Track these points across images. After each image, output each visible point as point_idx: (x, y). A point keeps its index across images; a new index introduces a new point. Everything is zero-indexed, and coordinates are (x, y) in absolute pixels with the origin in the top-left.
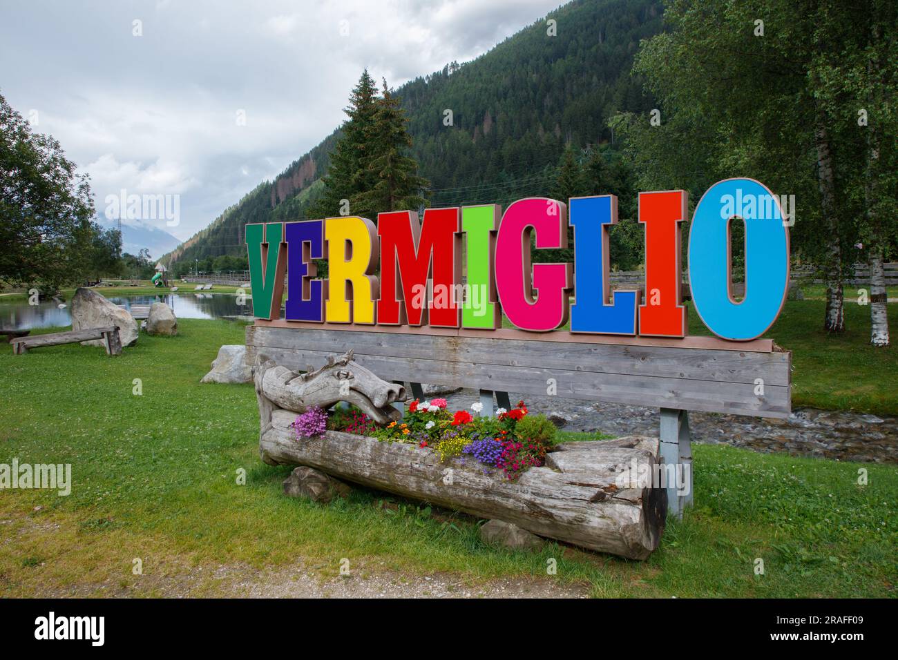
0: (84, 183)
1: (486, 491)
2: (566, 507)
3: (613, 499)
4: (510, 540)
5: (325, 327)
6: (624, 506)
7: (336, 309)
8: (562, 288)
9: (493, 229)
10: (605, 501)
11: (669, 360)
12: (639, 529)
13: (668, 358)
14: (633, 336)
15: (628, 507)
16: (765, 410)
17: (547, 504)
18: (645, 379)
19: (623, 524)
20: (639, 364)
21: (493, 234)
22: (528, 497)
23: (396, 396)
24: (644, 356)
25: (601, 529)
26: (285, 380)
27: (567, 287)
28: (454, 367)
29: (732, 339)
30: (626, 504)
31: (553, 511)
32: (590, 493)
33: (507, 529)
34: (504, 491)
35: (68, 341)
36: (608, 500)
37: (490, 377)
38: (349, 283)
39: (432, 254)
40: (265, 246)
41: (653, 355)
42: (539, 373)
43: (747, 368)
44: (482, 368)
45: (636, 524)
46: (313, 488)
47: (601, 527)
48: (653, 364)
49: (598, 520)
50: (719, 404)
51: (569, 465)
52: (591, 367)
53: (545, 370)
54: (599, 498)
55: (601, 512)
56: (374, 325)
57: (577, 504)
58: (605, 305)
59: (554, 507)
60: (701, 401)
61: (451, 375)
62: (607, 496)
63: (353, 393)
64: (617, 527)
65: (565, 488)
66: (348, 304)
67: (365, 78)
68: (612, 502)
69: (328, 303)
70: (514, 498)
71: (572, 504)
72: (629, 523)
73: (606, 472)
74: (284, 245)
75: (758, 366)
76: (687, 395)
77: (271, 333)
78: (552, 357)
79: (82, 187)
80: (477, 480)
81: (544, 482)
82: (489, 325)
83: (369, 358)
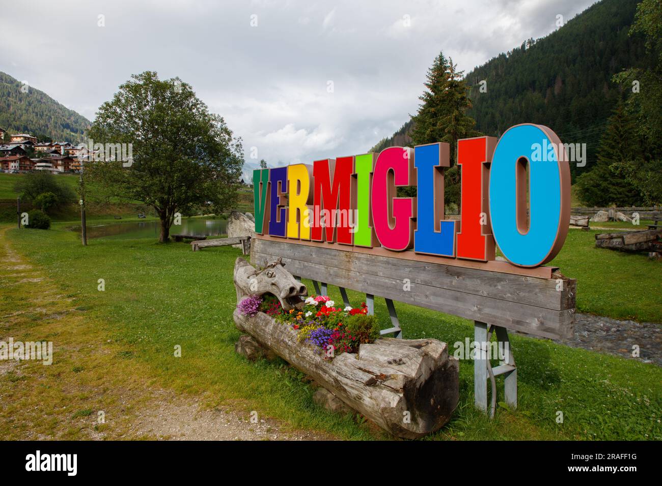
0: (238, 143)
1: (317, 366)
2: (353, 386)
3: (382, 385)
4: (327, 405)
5: (288, 241)
6: (389, 392)
7: (292, 230)
8: (410, 217)
9: (371, 171)
10: (377, 386)
11: (475, 280)
12: (395, 412)
13: (474, 278)
14: (454, 258)
15: (392, 393)
16: (542, 330)
17: (343, 382)
18: (459, 294)
19: (382, 406)
20: (455, 281)
21: (372, 174)
22: (334, 374)
23: (297, 292)
24: (458, 274)
25: (370, 407)
26: (248, 275)
27: (412, 217)
28: (348, 275)
29: (519, 265)
30: (391, 391)
31: (346, 388)
32: (366, 377)
33: (326, 396)
34: (324, 367)
35: (221, 245)
36: (378, 386)
37: (367, 283)
38: (298, 209)
39: (339, 190)
40: (261, 183)
41: (464, 274)
42: (394, 283)
43: (530, 292)
44: (363, 276)
45: (392, 408)
46: (247, 350)
47: (370, 405)
48: (464, 282)
49: (369, 399)
50: (508, 320)
51: (366, 355)
52: (425, 282)
53: (398, 281)
54: (372, 383)
55: (370, 394)
56: (310, 241)
57: (358, 385)
58: (435, 231)
59: (347, 385)
60: (495, 317)
61: (346, 280)
62: (378, 382)
63: (274, 287)
64: (378, 407)
65: (355, 371)
66: (297, 225)
67: (441, 59)
68: (381, 388)
69: (288, 224)
70: (328, 374)
71: (355, 384)
72: (387, 407)
73: (385, 363)
74: (269, 183)
75: (537, 290)
76: (487, 310)
77: (262, 244)
78: (402, 271)
79: (237, 146)
80: (313, 356)
81: (346, 365)
82: (369, 244)
83: (306, 264)
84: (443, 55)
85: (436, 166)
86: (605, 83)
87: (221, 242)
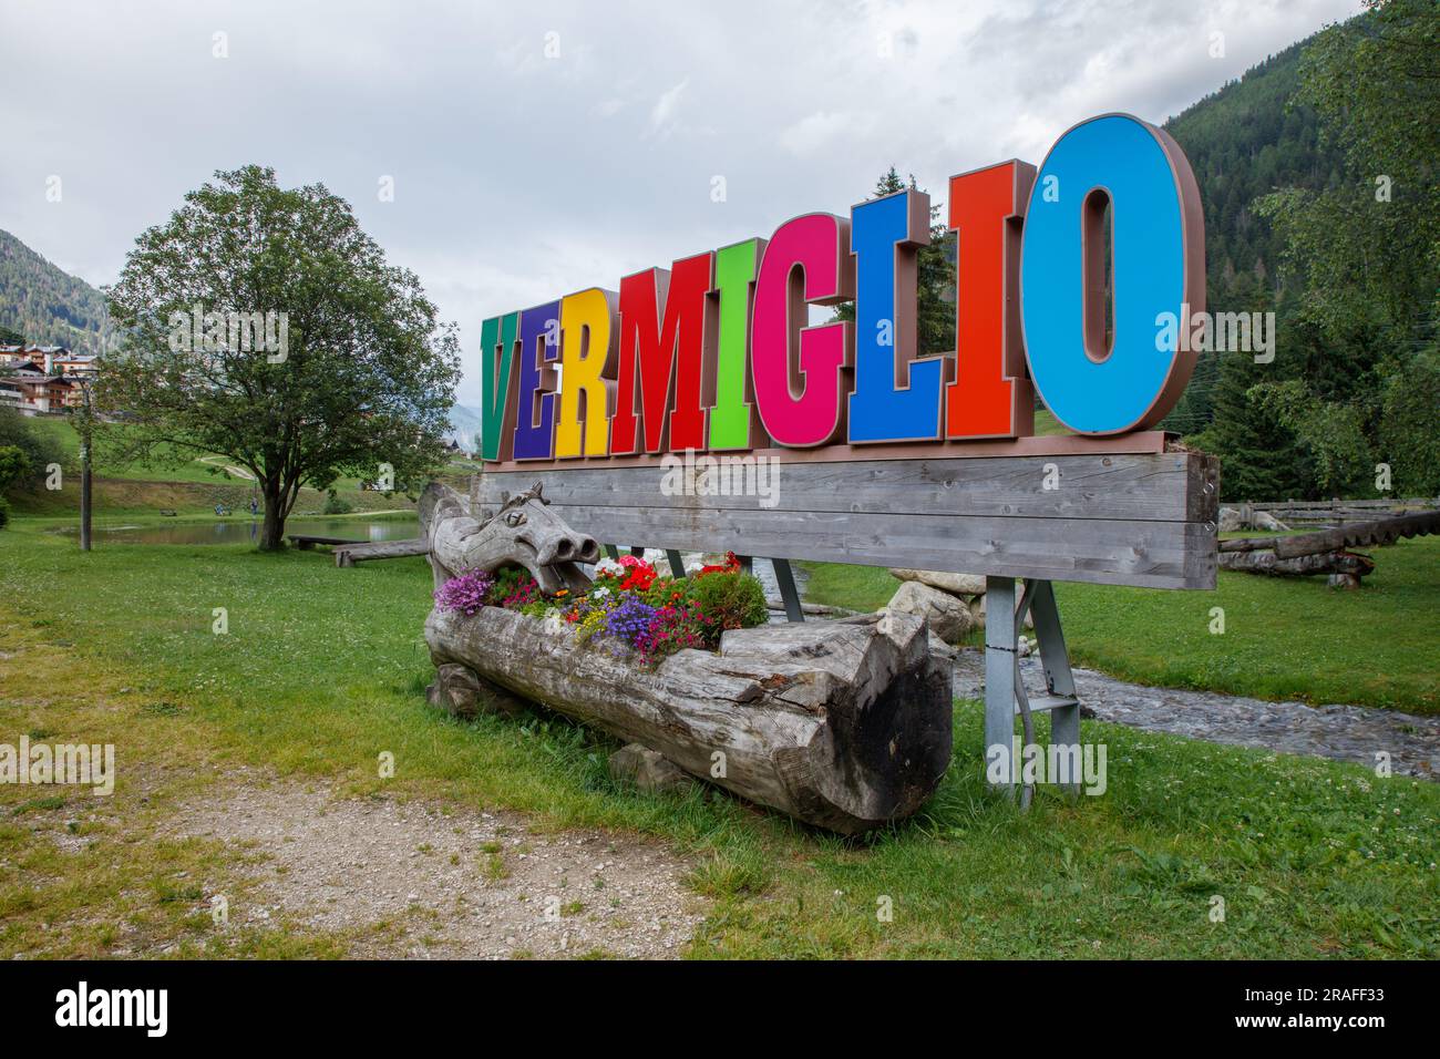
1: (621, 689)
2: (706, 713)
3: (776, 701)
4: (643, 776)
5: (556, 466)
6: (792, 716)
7: (566, 442)
8: (838, 367)
9: (752, 279)
10: (763, 705)
11: (989, 482)
12: (808, 759)
13: (987, 478)
14: (940, 443)
15: (799, 718)
16: (1144, 573)
17: (683, 708)
18: (950, 521)
19: (777, 743)
20: (943, 493)
21: (752, 285)
22: (661, 695)
23: (576, 551)
24: (950, 478)
25: (747, 754)
27: (844, 365)
28: (695, 518)
29: (1090, 433)
30: (798, 714)
31: (690, 721)
32: (737, 688)
33: (640, 755)
34: (638, 687)
35: (402, 553)
36: (767, 703)
37: (738, 532)
38: (583, 392)
39: (678, 332)
40: (500, 348)
41: (964, 473)
42: (801, 520)
43: (1115, 488)
44: (730, 517)
45: (801, 748)
46: (454, 695)
47: (746, 749)
48: (963, 491)
49: (743, 736)
50: (1065, 562)
51: (738, 646)
52: (873, 505)
53: (810, 514)
54: (753, 698)
55: (747, 722)
56: (608, 458)
57: (719, 708)
58: (896, 388)
59: (691, 714)
60: (1037, 560)
61: (690, 532)
62: (767, 695)
63: (522, 547)
64: (767, 749)
65: (711, 681)
66: (580, 427)
67: (893, 181)
68: (774, 708)
69: (559, 428)
70: (647, 700)
71: (712, 706)
72: (788, 746)
73: (783, 656)
74: (518, 344)
75: (1133, 483)
76: (1016, 548)
77: (497, 482)
78: (819, 491)
80: (612, 669)
81: (689, 671)
82: (744, 444)
83: (597, 511)
84: (897, 173)
85: (900, 241)
86: (1228, 259)
87: (401, 547)
